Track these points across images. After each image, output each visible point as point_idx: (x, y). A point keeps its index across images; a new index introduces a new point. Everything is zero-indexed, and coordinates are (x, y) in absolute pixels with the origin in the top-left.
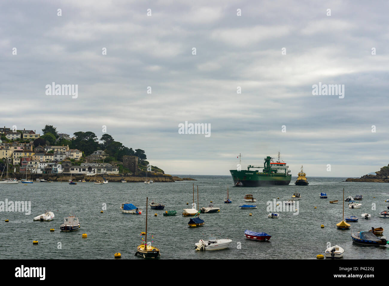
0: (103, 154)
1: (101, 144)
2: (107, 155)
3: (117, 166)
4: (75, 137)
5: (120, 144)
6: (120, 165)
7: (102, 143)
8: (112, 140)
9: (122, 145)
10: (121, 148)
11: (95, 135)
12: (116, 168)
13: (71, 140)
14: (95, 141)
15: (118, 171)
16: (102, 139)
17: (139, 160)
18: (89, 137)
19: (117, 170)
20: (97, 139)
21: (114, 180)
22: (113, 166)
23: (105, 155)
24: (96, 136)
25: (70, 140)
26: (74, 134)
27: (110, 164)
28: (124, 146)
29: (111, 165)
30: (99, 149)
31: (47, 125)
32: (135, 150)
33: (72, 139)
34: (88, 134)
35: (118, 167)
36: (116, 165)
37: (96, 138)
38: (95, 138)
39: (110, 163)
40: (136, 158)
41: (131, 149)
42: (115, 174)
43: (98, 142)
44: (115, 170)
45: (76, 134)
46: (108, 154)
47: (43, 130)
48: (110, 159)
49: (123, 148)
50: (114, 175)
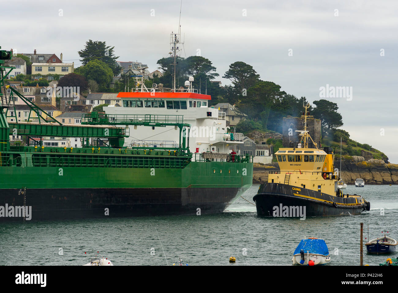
0: (233, 113)
1: (226, 87)
2: (241, 117)
3: (269, 142)
4: (161, 71)
5: (273, 88)
6: (274, 142)
7: (228, 85)
8: (254, 76)
9: (281, 90)
10: (276, 97)
11: (212, 65)
12: (266, 148)
13: (152, 77)
14: (211, 80)
15: (270, 155)
16: (228, 76)
17: (322, 127)
18: (196, 69)
19: (267, 152)
20: (217, 75)
21: (260, 179)
22: (257, 143)
23: (238, 116)
24: (214, 68)
25: (150, 79)
26: (159, 62)
27: (249, 139)
28: (284, 93)
29: (251, 141)
30: (222, 101)
31: (91, 41)
32: (315, 103)
33: (154, 76)
34: (194, 61)
35: (271, 146)
36: (265, 140)
37: (214, 72)
38: (212, 72)
39: (251, 137)
40: (316, 123)
41: (303, 99)
42: (263, 164)
43: (218, 83)
44: (262, 154)
45: (163, 62)
46: (243, 112)
47: (82, 54)
48: (249, 127)
49: (281, 97)
50: (260, 166)
